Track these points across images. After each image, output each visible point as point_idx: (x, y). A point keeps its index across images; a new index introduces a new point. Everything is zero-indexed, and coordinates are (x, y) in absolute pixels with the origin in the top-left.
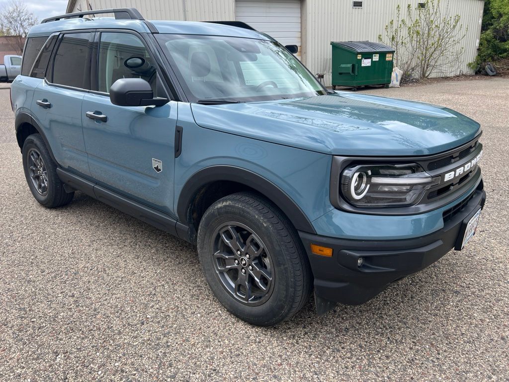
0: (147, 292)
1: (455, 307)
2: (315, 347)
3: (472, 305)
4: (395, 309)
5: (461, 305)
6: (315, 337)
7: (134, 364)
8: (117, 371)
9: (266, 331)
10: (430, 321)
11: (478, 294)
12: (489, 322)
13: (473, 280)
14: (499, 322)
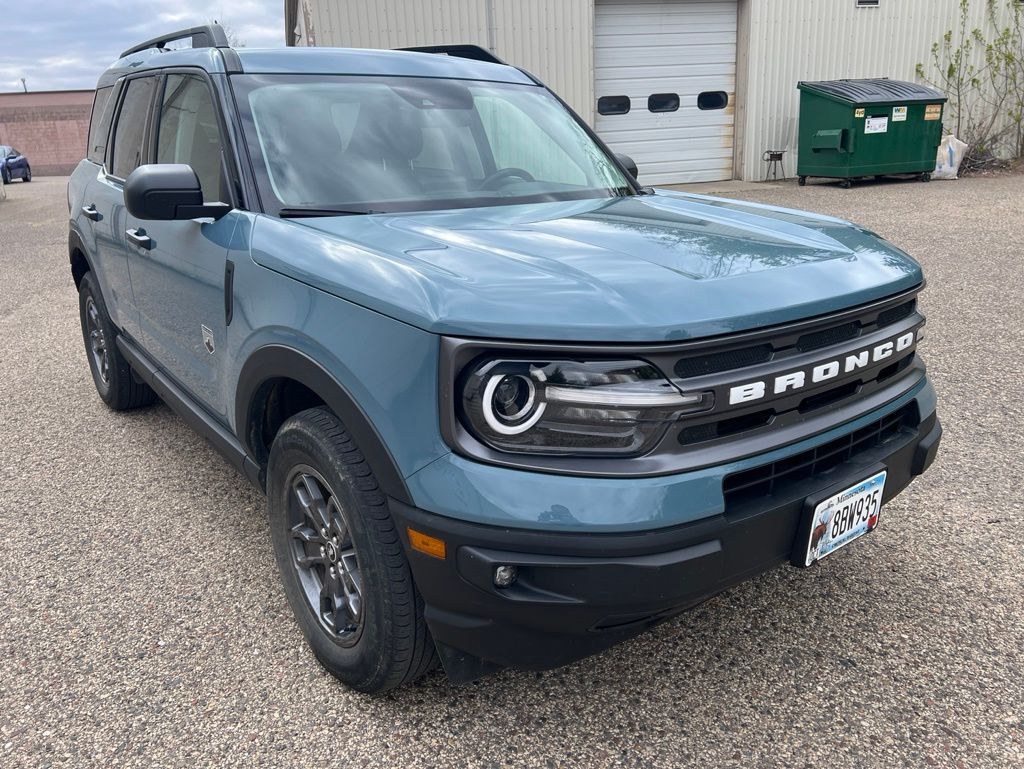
0: (188, 592)
1: (824, 699)
2: (449, 752)
3: (871, 697)
4: (678, 687)
5: (842, 695)
6: (463, 729)
7: (75, 739)
8: (39, 747)
9: (369, 702)
10: (744, 725)
11: (899, 674)
12: (890, 746)
13: (906, 637)
14: (917, 749)
